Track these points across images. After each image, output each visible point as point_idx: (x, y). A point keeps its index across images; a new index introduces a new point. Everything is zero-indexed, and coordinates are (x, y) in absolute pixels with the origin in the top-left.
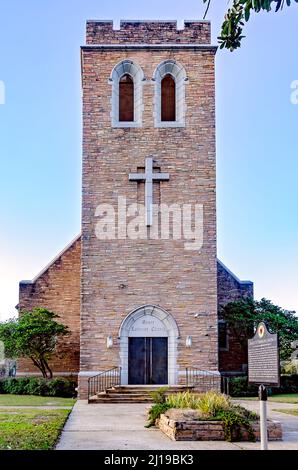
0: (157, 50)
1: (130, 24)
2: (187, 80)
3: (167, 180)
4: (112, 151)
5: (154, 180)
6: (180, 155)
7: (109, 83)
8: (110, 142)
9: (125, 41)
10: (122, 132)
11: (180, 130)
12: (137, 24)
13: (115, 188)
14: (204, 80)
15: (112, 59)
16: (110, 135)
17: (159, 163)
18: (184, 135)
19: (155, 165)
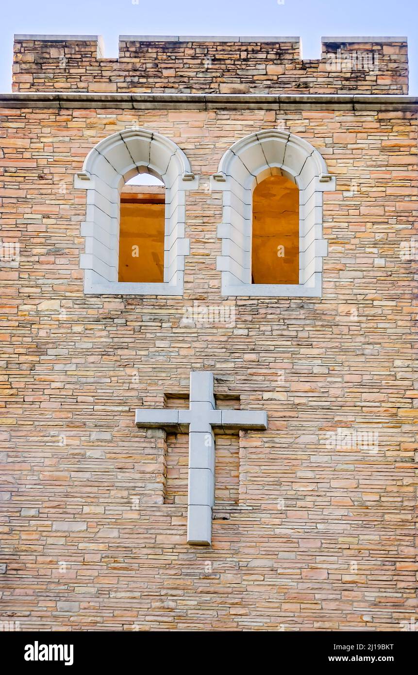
0: (231, 105)
1: (149, 44)
2: (326, 179)
3: (261, 429)
4: (87, 353)
5: (214, 427)
6: (303, 366)
7: (79, 184)
8: (78, 328)
9: (134, 85)
10: (117, 305)
11: (303, 303)
12: (172, 46)
13: (92, 445)
14: (383, 182)
15: (90, 127)
16: (79, 312)
17: (235, 384)
18: (316, 316)
19: (223, 390)
